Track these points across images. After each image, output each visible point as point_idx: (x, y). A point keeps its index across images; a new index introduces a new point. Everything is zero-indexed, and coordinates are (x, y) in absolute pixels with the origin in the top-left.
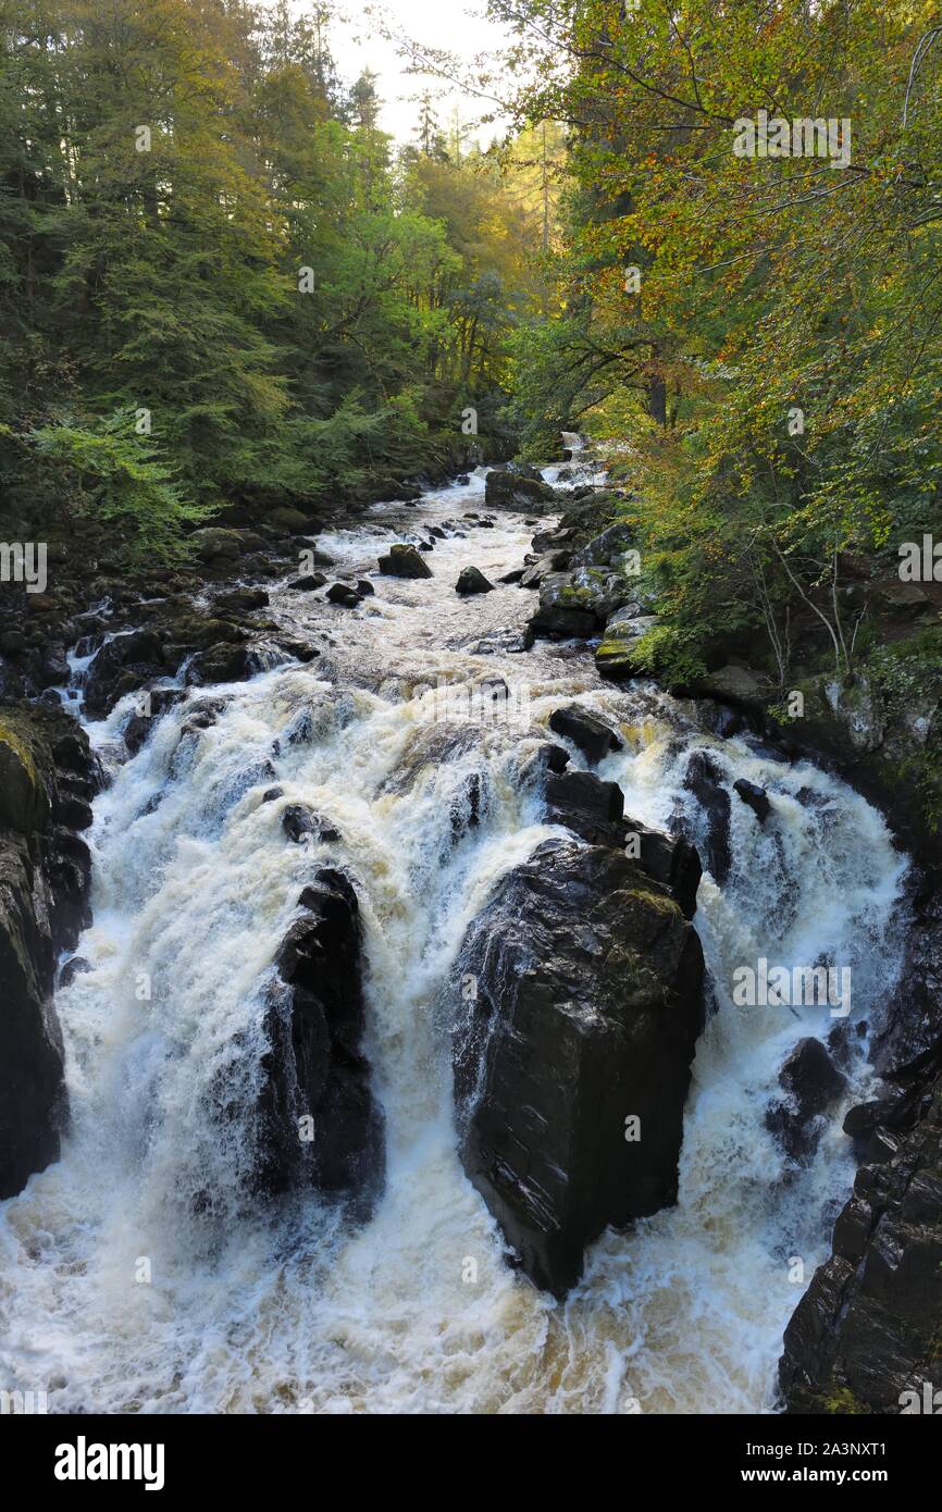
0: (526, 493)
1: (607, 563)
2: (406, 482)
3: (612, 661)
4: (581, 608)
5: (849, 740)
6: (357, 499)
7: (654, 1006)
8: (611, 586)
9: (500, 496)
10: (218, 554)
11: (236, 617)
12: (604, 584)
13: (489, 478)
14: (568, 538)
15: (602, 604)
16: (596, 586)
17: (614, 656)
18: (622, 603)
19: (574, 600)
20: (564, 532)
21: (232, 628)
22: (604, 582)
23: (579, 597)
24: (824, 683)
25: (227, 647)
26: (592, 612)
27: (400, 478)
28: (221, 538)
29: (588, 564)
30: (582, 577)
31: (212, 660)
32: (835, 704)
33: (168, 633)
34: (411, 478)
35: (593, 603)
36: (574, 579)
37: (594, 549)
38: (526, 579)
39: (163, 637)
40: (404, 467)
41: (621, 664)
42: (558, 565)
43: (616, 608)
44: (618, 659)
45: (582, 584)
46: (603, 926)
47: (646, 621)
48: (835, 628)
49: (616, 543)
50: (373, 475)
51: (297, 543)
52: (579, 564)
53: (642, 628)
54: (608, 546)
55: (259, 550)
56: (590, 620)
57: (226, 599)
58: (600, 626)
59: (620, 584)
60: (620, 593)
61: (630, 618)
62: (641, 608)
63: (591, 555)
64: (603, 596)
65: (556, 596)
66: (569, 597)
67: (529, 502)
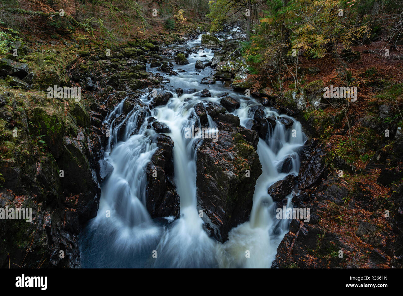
0: (212, 40)
1: (235, 60)
2: (180, 37)
3: (236, 86)
4: (228, 72)
5: (297, 107)
6: (168, 41)
8: (236, 66)
10: (131, 55)
11: (138, 72)
13: (203, 37)
14: (224, 53)
15: (234, 71)
16: (232, 66)
17: (237, 84)
18: (239, 70)
19: (227, 69)
20: (223, 51)
21: (137, 75)
22: (234, 65)
24: (292, 92)
25: (136, 80)
26: (231, 73)
27: (179, 36)
28: (132, 50)
29: (230, 60)
30: (228, 63)
31: (133, 84)
32: (294, 98)
33: (120, 76)
34: (181, 36)
35: (231, 70)
36: (227, 64)
37: (232, 55)
38: (213, 64)
39: (118, 77)
41: (238, 87)
42: (222, 60)
43: (237, 72)
44: (238, 85)
45: (228, 65)
46: (235, 153)
47: (246, 75)
48: (296, 77)
49: (237, 54)
50: (171, 34)
51: (152, 53)
52: (227, 60)
53: (244, 77)
54: (235, 56)
55: (142, 54)
56: (230, 75)
57: (134, 67)
58: (233, 77)
59: (238, 65)
60: (238, 68)
61: (241, 74)
62: (244, 72)
63: (231, 57)
64: (234, 69)
65: (221, 68)
66: (225, 68)
67: (213, 43)
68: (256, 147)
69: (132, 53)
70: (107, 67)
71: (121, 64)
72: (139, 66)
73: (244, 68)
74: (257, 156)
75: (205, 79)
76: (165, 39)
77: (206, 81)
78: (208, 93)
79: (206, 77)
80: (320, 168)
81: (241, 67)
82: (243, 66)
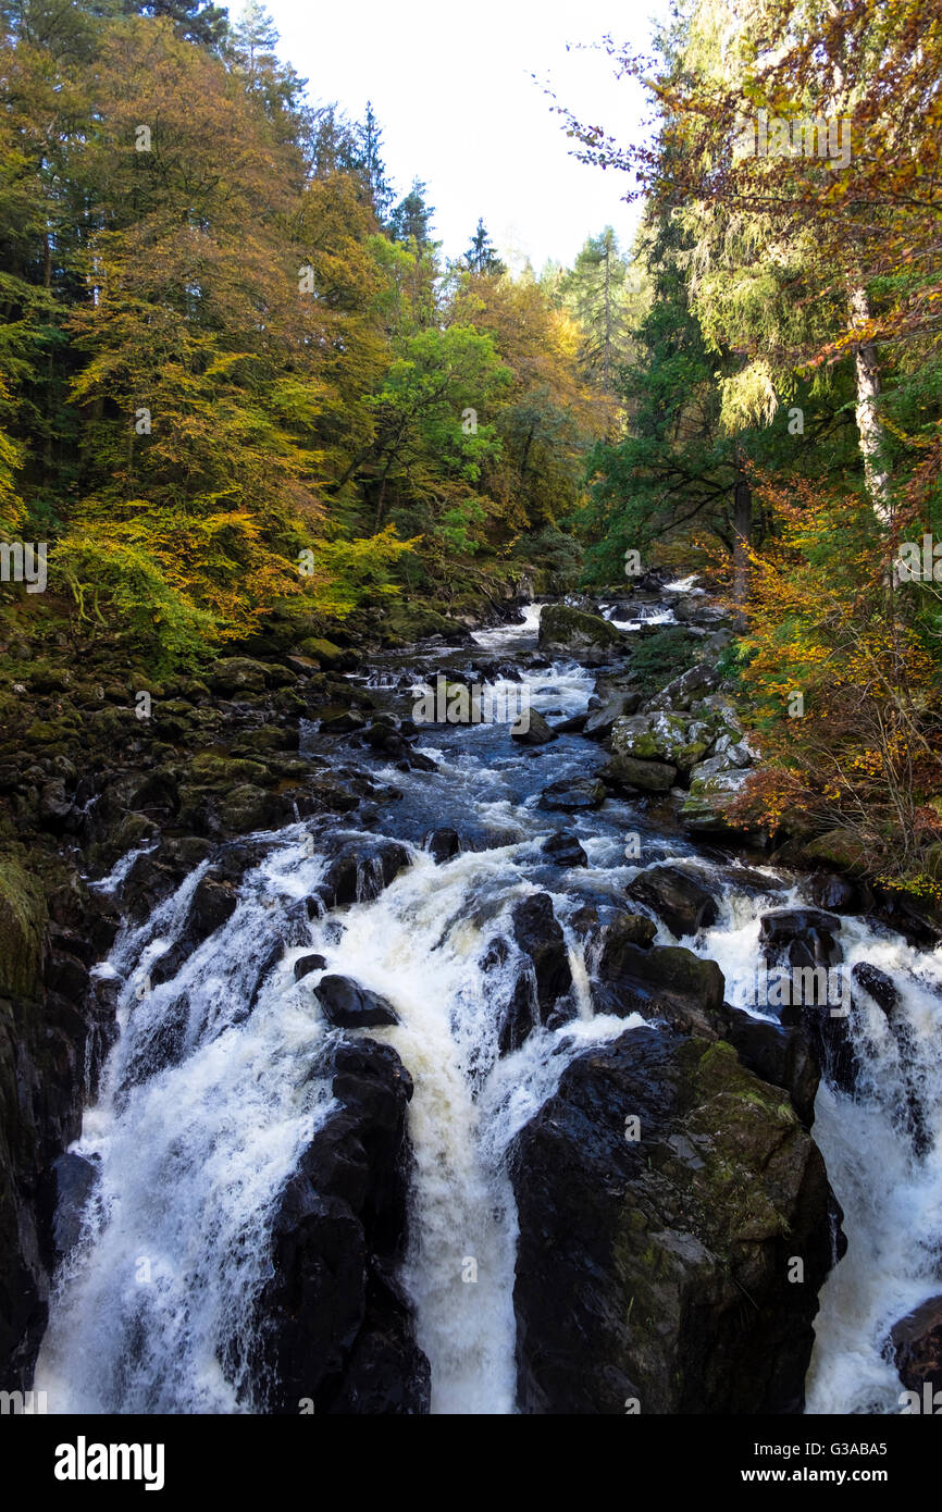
0: (583, 630)
1: (687, 708)
2: (449, 615)
3: (700, 819)
4: (659, 758)
6: (394, 632)
8: (694, 735)
9: (557, 630)
10: (240, 688)
11: (263, 758)
12: (687, 733)
13: (543, 613)
14: (640, 680)
15: (685, 755)
16: (677, 734)
17: (705, 813)
18: (708, 753)
19: (654, 748)
20: (634, 673)
21: (260, 769)
22: (686, 731)
23: (658, 746)
25: (254, 790)
26: (672, 763)
27: (443, 612)
28: (246, 668)
29: (666, 709)
30: (661, 723)
31: (238, 805)
33: (185, 772)
34: (454, 611)
36: (652, 725)
37: (673, 693)
38: (592, 725)
39: (179, 776)
40: (448, 600)
41: (710, 824)
42: (632, 708)
43: (702, 759)
44: (710, 819)
45: (661, 733)
46: (704, 1137)
47: (740, 775)
49: (699, 689)
50: (412, 606)
51: (330, 677)
52: (656, 709)
53: (735, 784)
54: (689, 690)
55: (288, 683)
56: (671, 771)
57: (251, 736)
58: (683, 780)
59: (707, 731)
60: (706, 743)
61: (718, 771)
62: (731, 761)
63: (669, 699)
64: (685, 746)
65: (630, 744)
66: (645, 745)
67: (589, 641)
68: (806, 1114)
69: (243, 677)
70: (137, 734)
71: (195, 724)
72: (272, 729)
73: (731, 743)
74: (814, 1158)
75: (558, 788)
76: (386, 623)
77: (561, 799)
78: (572, 851)
79: (562, 783)
81: (718, 742)
82: (726, 736)
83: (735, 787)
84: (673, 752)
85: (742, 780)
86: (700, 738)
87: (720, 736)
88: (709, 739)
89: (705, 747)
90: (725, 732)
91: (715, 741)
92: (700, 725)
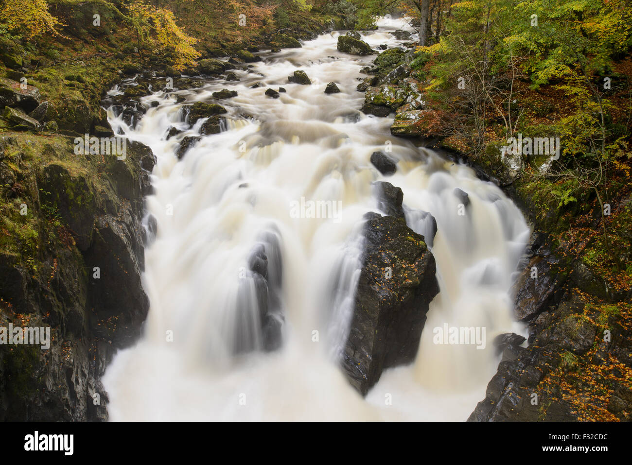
0: (357, 47)
1: (397, 83)
4: (384, 105)
5: (508, 173)
7: (414, 288)
8: (399, 95)
9: (345, 47)
10: (213, 72)
13: (340, 40)
14: (378, 70)
15: (394, 104)
16: (392, 95)
17: (400, 128)
18: (403, 103)
19: (382, 101)
20: (376, 67)
22: (396, 93)
23: (384, 99)
24: (500, 145)
26: (389, 106)
28: (215, 65)
29: (388, 84)
30: (385, 90)
31: (213, 123)
32: (504, 155)
36: (382, 90)
37: (392, 76)
41: (402, 133)
42: (374, 83)
43: (401, 105)
44: (403, 130)
45: (385, 94)
47: (416, 112)
48: (507, 119)
49: (401, 74)
52: (384, 83)
54: (397, 75)
56: (388, 110)
57: (218, 94)
59: (404, 93)
60: (403, 98)
61: (407, 111)
62: (413, 106)
63: (389, 79)
64: (395, 99)
65: (372, 99)
66: (379, 99)
67: (359, 52)
69: (213, 67)
73: (413, 98)
74: (431, 260)
80: (547, 285)
81: (409, 97)
82: (412, 95)
83: (413, 117)
84: (389, 103)
85: (417, 115)
86: (401, 96)
87: (409, 95)
88: (405, 97)
89: (402, 100)
90: (411, 94)
91: (407, 97)
92: (401, 91)
